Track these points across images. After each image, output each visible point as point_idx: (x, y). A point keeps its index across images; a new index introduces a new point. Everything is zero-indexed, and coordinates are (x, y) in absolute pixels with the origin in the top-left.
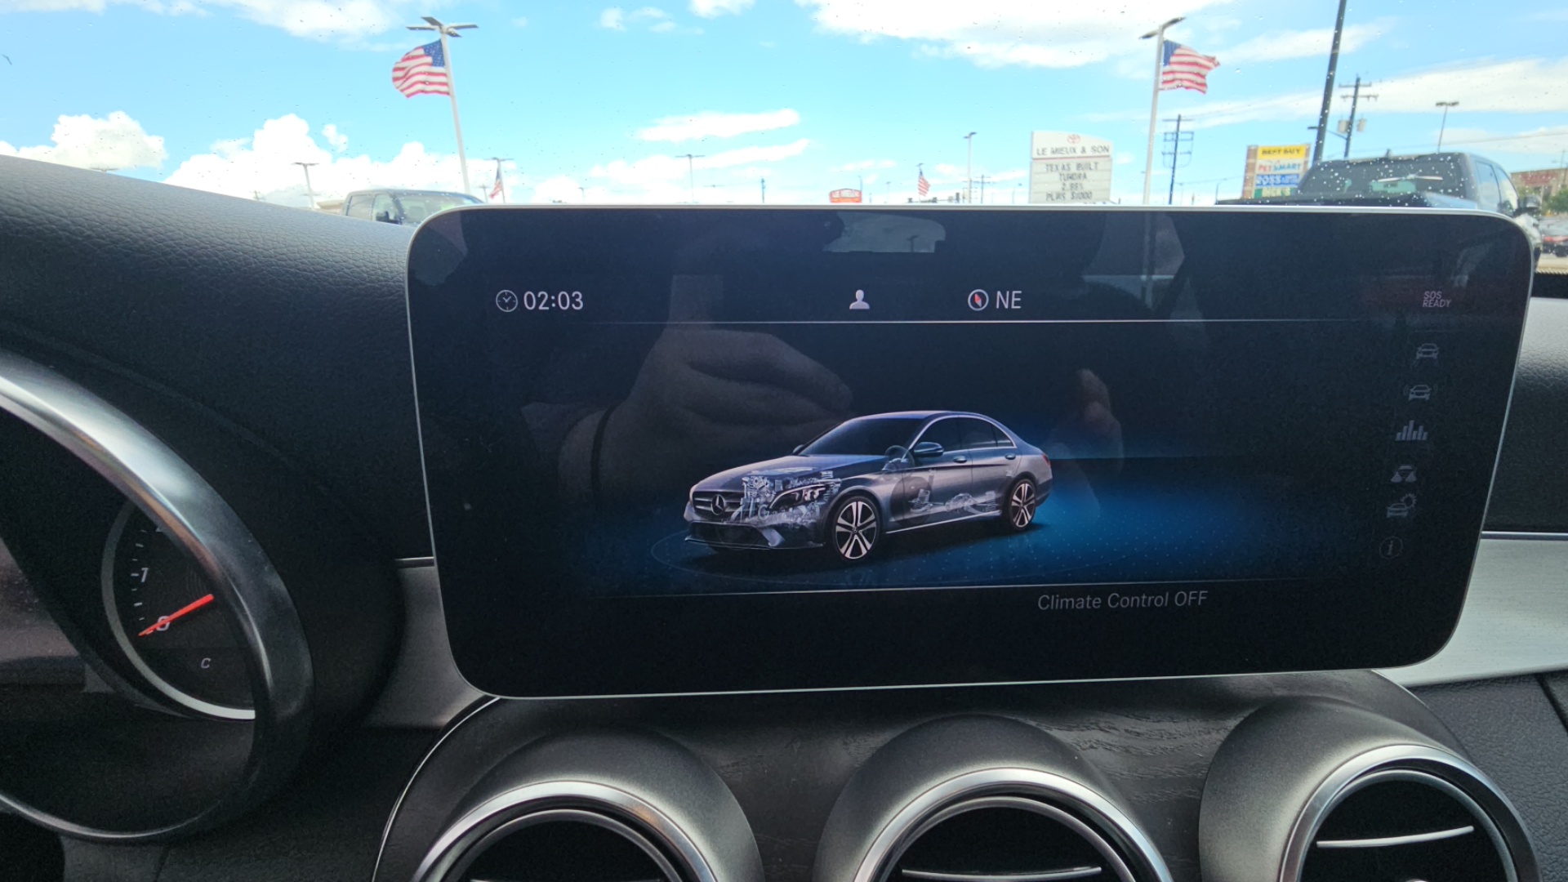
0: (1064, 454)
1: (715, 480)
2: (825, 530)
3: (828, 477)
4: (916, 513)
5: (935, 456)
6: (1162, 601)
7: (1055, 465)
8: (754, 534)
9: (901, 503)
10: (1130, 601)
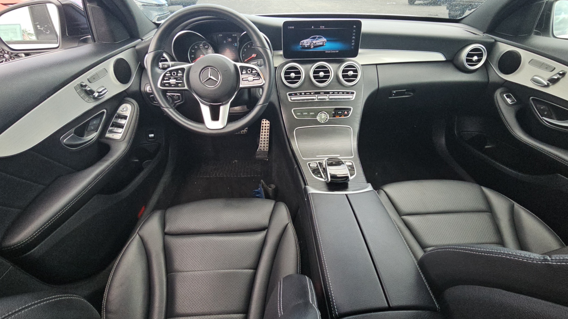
0: (328, 39)
1: (302, 41)
2: (310, 46)
3: (310, 41)
4: (316, 44)
5: (318, 39)
6: (335, 52)
7: (327, 40)
8: (305, 46)
9: (315, 43)
10: (332, 52)
